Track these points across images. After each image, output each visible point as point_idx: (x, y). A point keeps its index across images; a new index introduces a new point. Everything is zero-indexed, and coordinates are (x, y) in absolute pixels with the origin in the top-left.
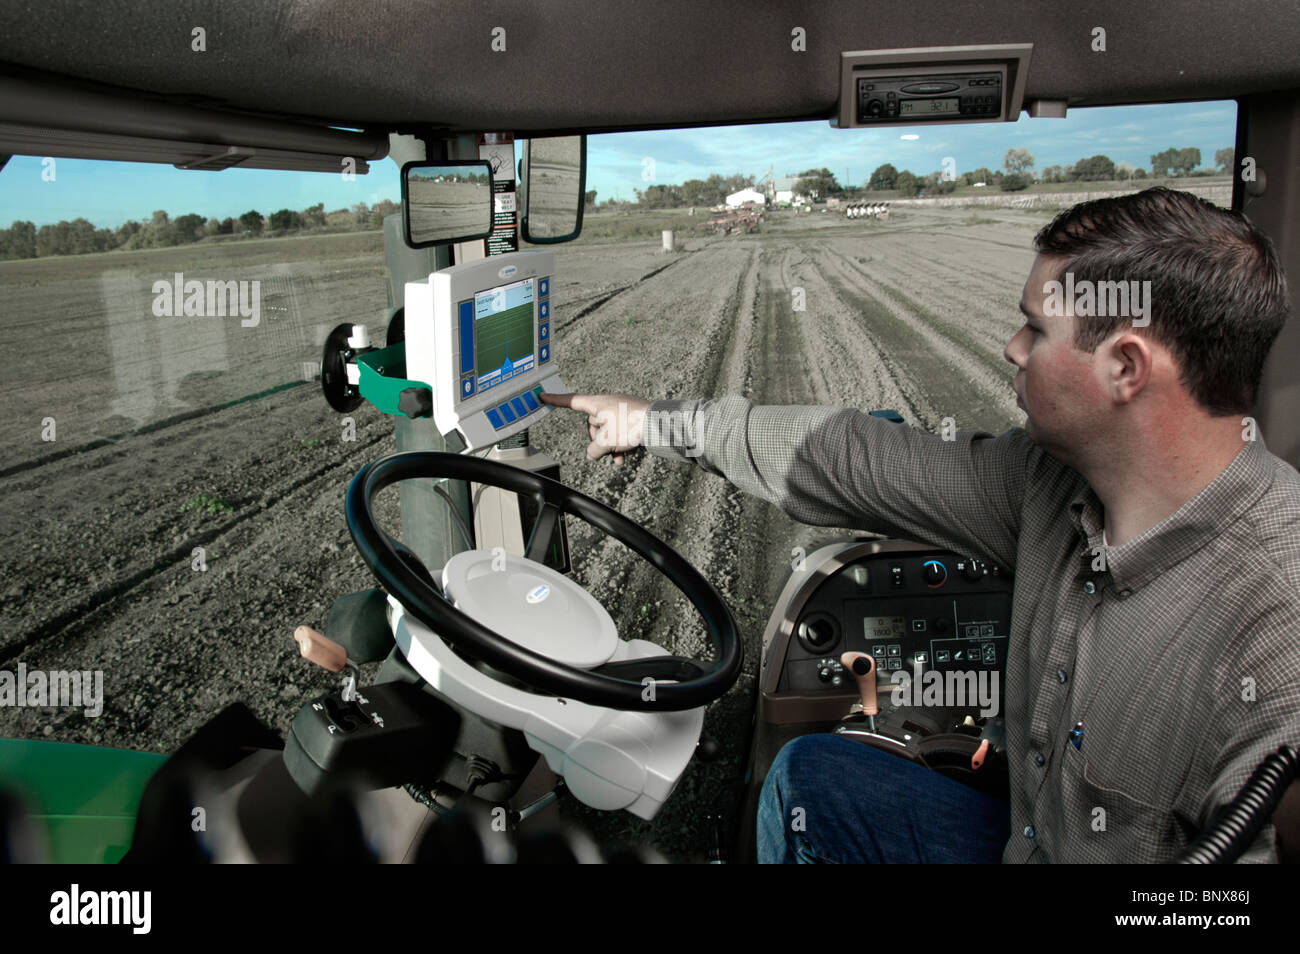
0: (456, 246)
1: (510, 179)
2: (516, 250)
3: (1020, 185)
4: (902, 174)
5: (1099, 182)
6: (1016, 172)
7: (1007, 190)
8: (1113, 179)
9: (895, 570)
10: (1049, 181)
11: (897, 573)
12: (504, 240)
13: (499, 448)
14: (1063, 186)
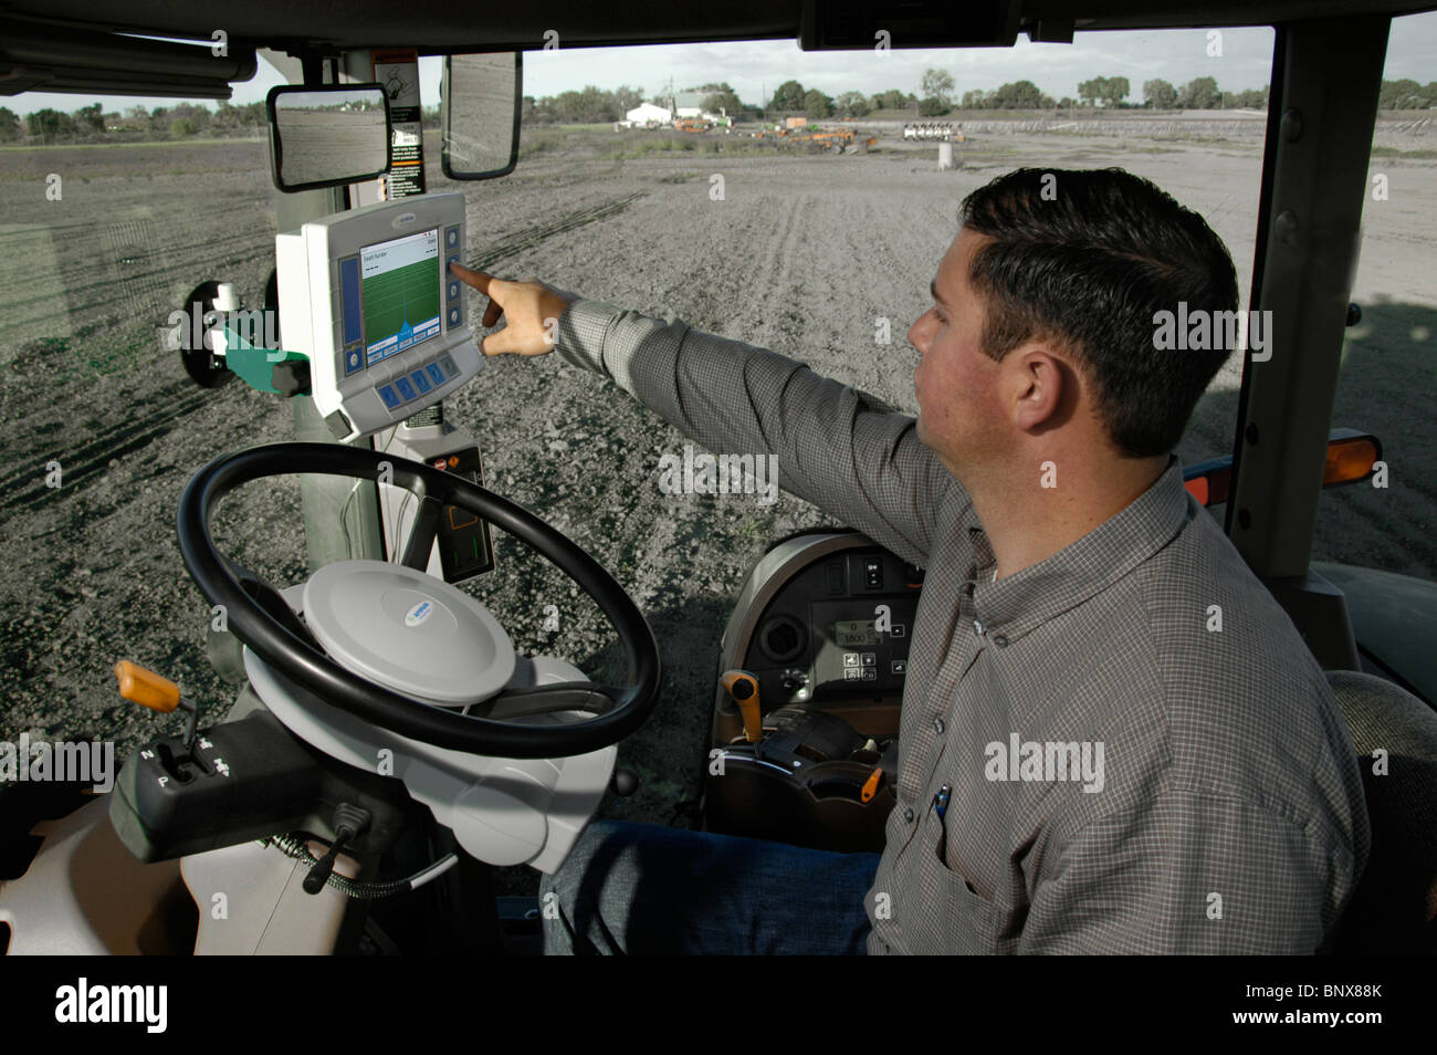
0: (352, 187)
1: (412, 105)
2: (423, 192)
3: (942, 110)
4: (809, 93)
5: (1025, 111)
6: (935, 95)
7: (926, 116)
8: (1038, 107)
9: (871, 568)
10: (970, 107)
11: (873, 571)
12: (408, 179)
13: (408, 426)
14: (986, 112)
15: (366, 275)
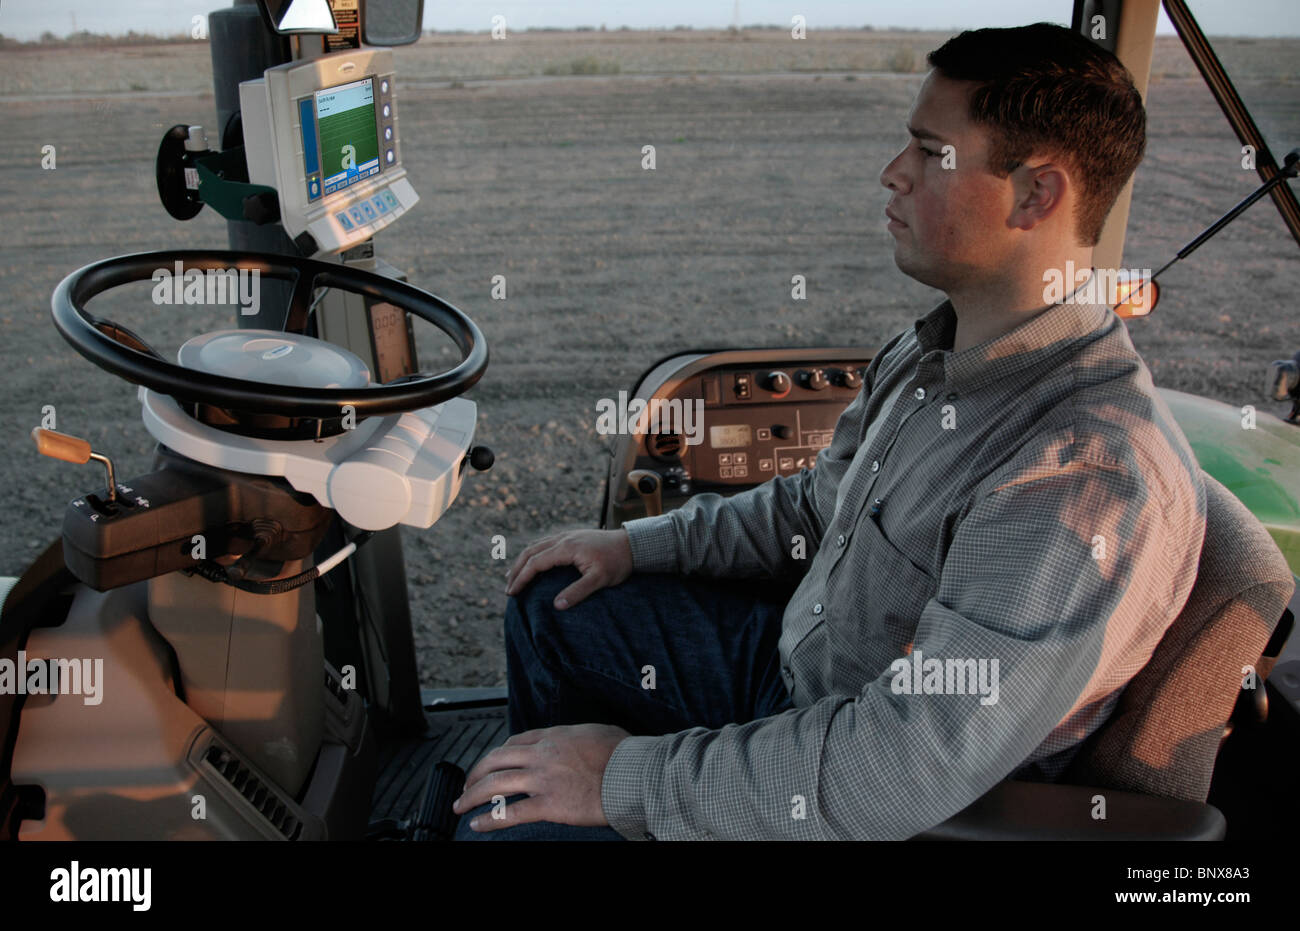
2: (355, 50)
9: (741, 381)
11: (743, 385)
15: (320, 115)
